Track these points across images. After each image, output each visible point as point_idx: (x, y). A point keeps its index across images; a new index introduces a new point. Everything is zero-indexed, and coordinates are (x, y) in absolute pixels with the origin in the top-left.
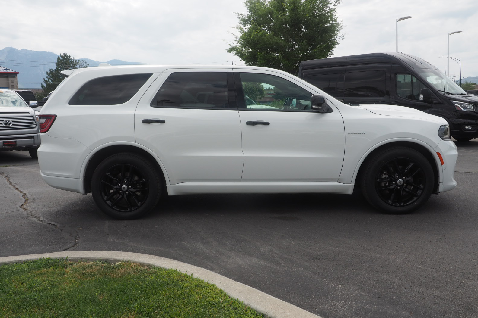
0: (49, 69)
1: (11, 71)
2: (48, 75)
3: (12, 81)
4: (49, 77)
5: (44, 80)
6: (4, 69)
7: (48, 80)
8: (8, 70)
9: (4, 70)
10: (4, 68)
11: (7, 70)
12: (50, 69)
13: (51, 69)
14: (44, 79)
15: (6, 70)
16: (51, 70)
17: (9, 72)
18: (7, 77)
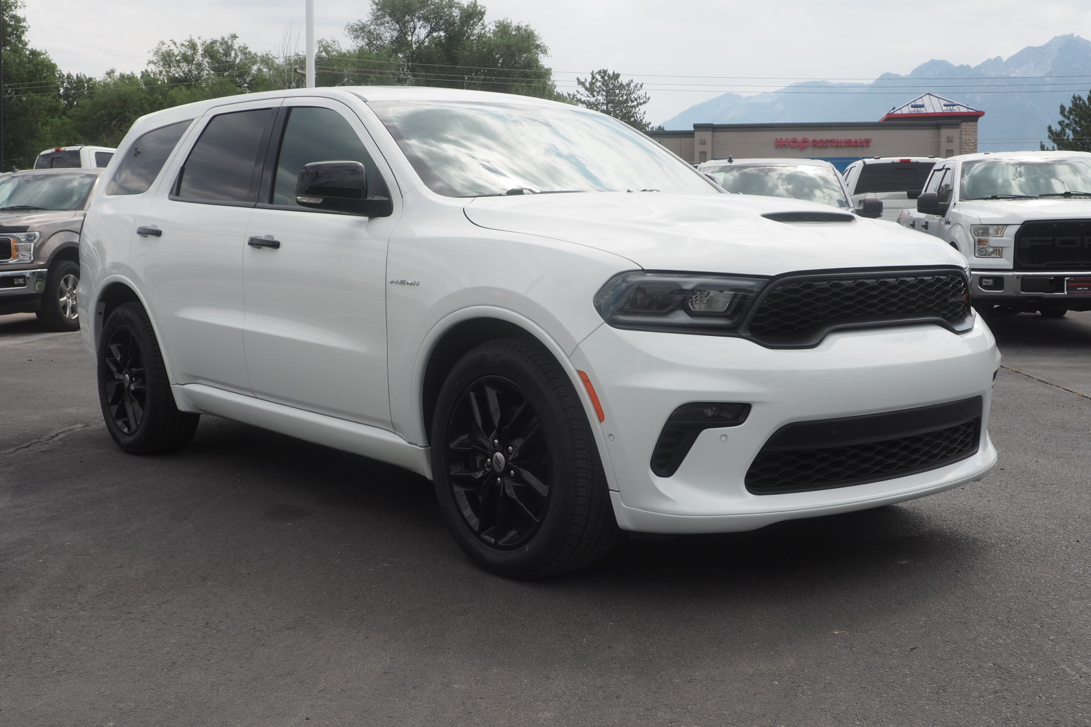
0: (1071, 98)
1: (963, 110)
2: (1064, 116)
3: (948, 137)
4: (1066, 121)
5: (1048, 133)
6: (945, 105)
7: (1063, 130)
8: (955, 108)
9: (945, 108)
10: (946, 103)
11: (953, 106)
12: (1074, 97)
13: (1076, 96)
14: (1050, 128)
15: (950, 105)
16: (1076, 100)
17: (958, 111)
18: (938, 127)
